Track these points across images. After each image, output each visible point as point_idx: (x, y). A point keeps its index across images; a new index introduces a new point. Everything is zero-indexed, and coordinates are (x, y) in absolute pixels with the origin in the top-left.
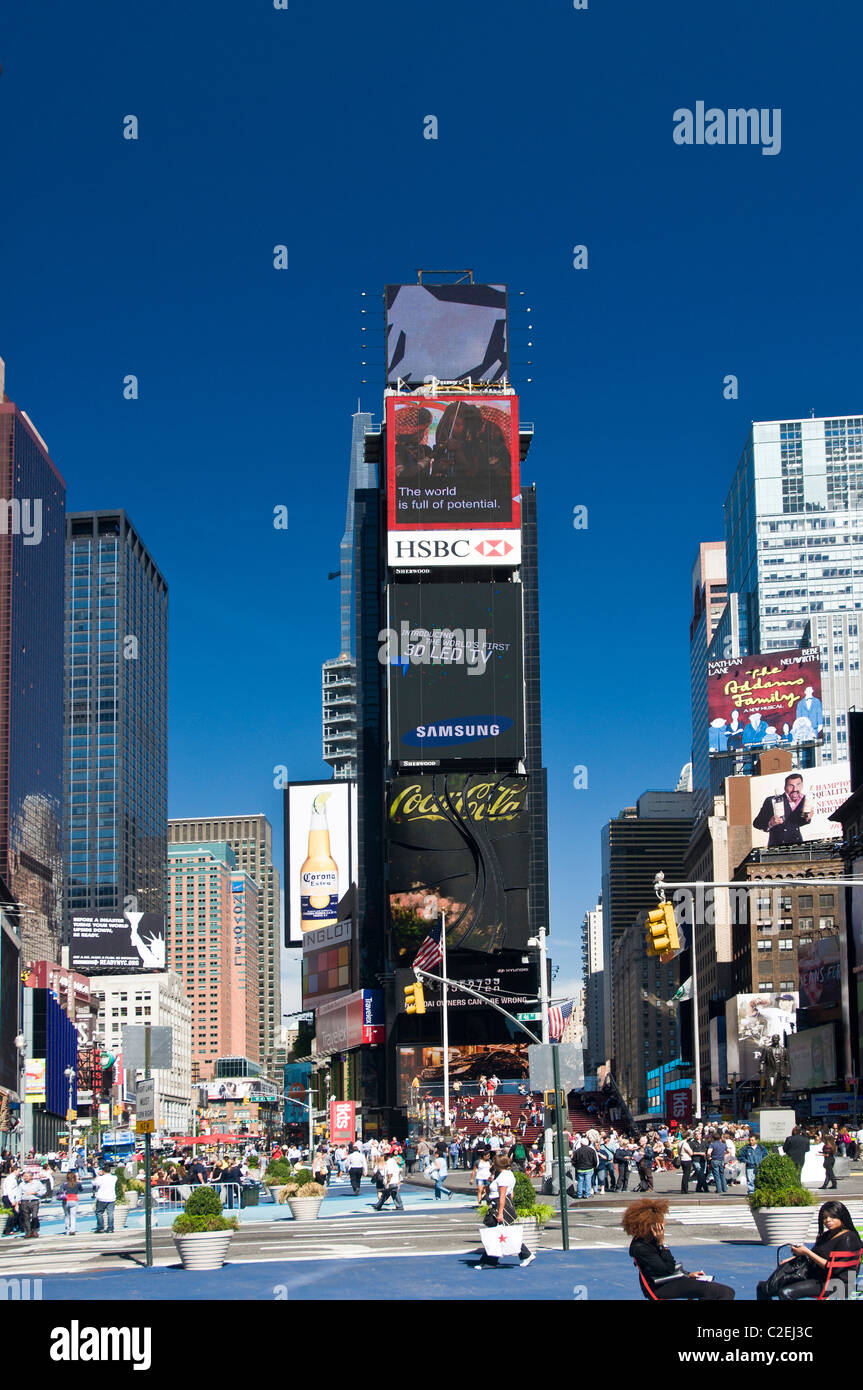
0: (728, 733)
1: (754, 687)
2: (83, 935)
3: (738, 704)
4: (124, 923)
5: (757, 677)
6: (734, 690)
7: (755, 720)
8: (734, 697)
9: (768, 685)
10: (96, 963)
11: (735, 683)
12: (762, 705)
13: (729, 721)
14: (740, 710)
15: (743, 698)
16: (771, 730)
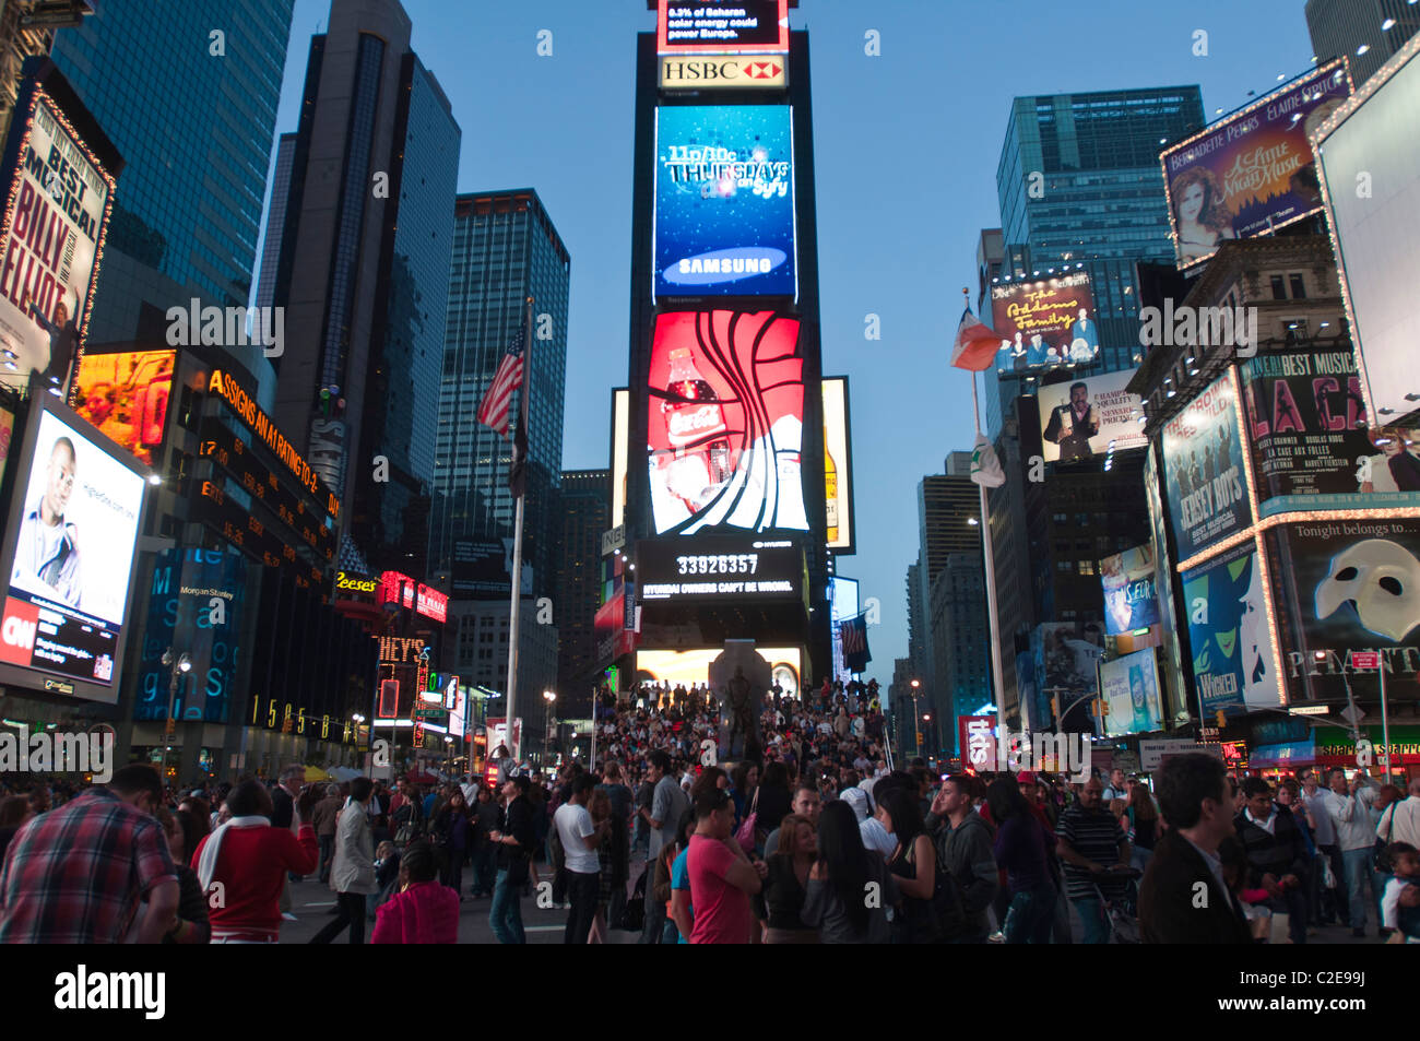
0: (1014, 354)
1: (1033, 310)
2: (464, 559)
3: (1020, 325)
4: (499, 549)
5: (1035, 300)
6: (1016, 312)
7: (1036, 341)
8: (1016, 319)
9: (1045, 307)
10: (473, 587)
11: (1016, 305)
12: (1042, 327)
13: (1014, 343)
14: (1023, 331)
15: (1024, 320)
16: (1052, 351)
